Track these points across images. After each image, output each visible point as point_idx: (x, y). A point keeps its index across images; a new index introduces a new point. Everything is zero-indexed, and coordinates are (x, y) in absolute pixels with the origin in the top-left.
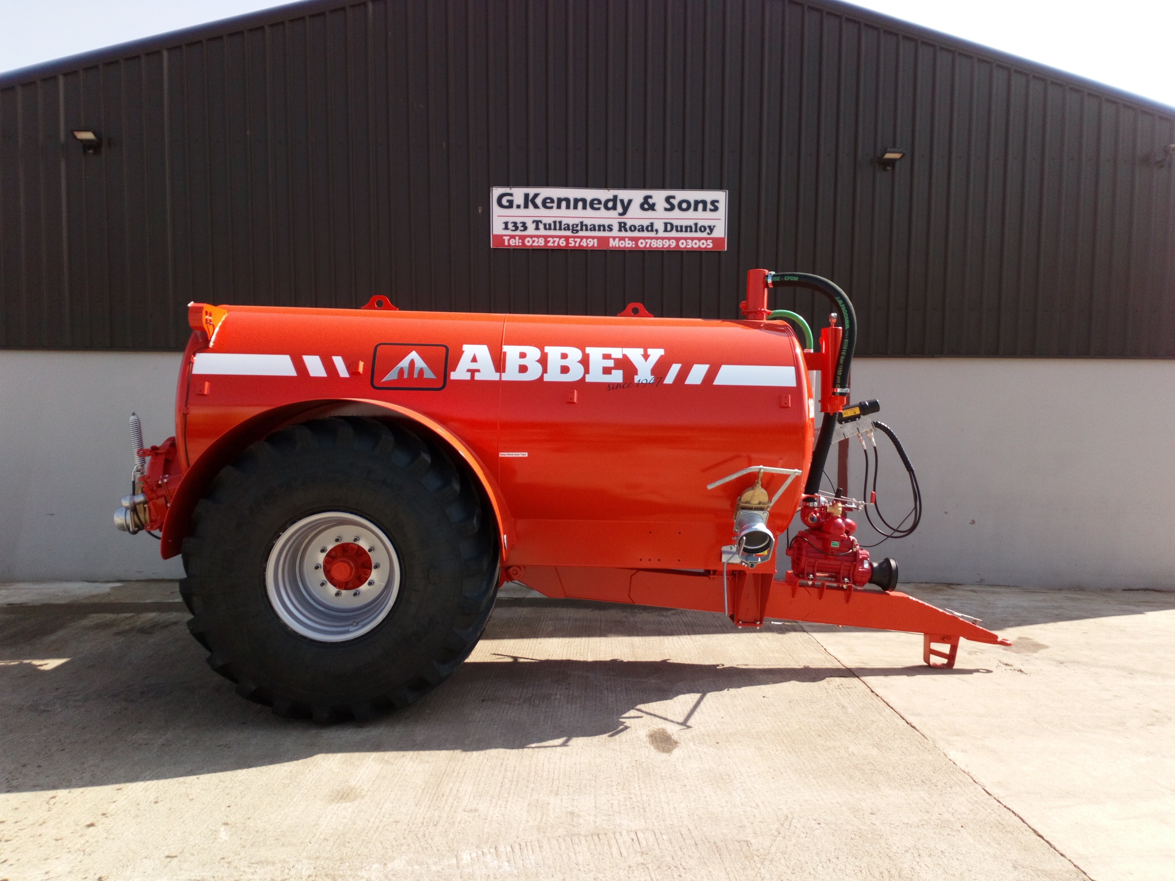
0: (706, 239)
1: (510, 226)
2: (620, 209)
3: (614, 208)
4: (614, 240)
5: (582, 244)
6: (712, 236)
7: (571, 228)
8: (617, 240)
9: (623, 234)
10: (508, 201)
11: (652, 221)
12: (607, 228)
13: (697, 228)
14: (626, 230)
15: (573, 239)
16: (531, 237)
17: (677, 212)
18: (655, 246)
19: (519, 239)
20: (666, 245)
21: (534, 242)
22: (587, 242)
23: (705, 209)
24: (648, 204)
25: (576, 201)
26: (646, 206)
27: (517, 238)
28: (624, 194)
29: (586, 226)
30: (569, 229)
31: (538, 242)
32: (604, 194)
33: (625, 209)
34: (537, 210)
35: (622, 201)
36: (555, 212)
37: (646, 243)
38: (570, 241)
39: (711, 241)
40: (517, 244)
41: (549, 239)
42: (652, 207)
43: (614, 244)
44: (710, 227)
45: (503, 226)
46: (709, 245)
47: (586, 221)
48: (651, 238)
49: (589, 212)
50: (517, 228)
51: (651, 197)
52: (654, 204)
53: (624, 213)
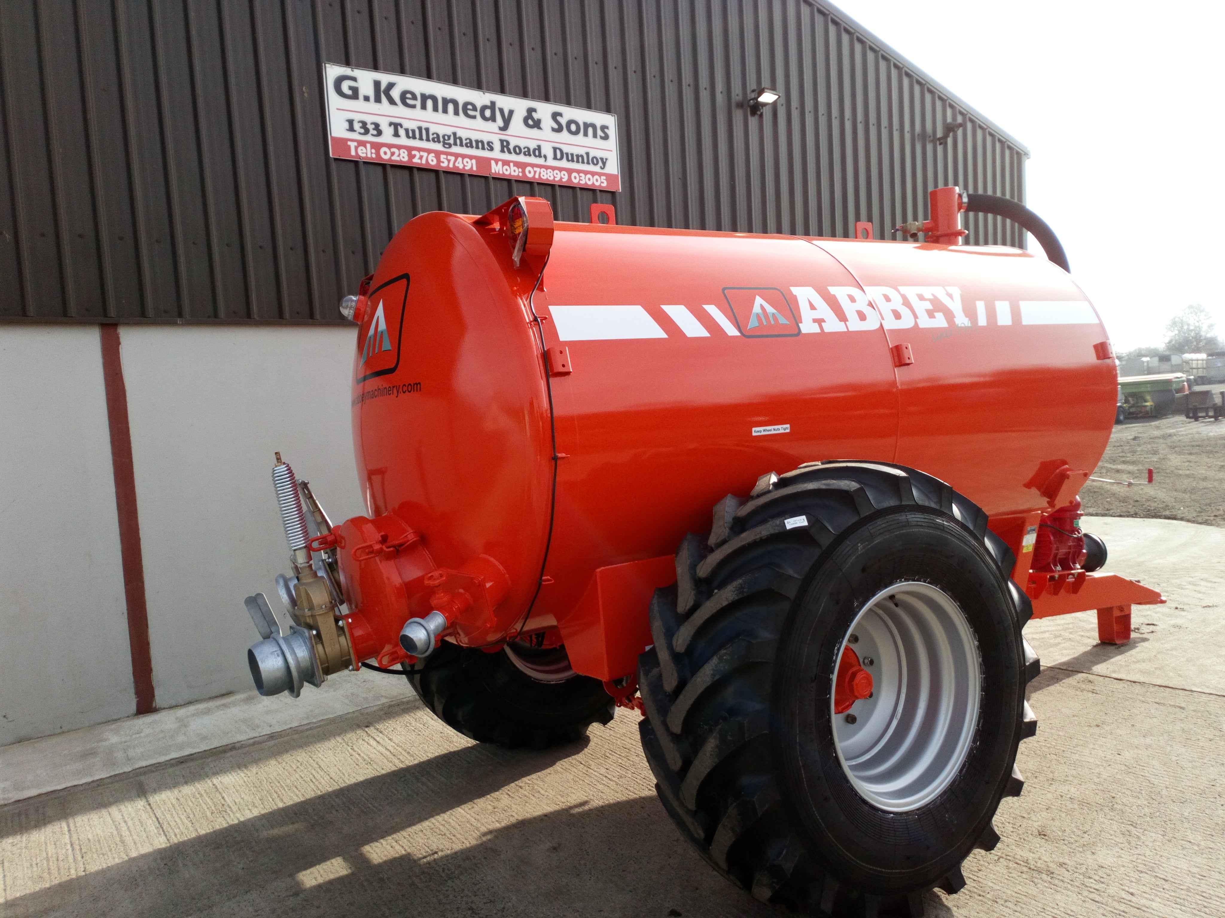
0: (600, 175)
1: (357, 126)
2: (500, 122)
3: (493, 119)
4: (497, 164)
5: (457, 164)
6: (606, 171)
7: (441, 139)
8: (500, 163)
9: (506, 156)
10: (350, 88)
11: (539, 143)
12: (486, 146)
13: (589, 159)
14: (510, 152)
15: (445, 156)
16: (390, 146)
17: (566, 135)
18: (545, 178)
19: (371, 148)
20: (558, 178)
21: (393, 154)
22: (463, 163)
23: (595, 135)
24: (533, 119)
25: (446, 102)
26: (530, 122)
27: (368, 146)
28: (505, 102)
29: (461, 139)
30: (439, 142)
31: (399, 155)
32: (480, 98)
33: (507, 122)
34: (393, 107)
35: (502, 111)
36: (417, 113)
37: (535, 172)
38: (442, 160)
39: (604, 178)
40: (369, 155)
41: (414, 152)
42: (537, 124)
43: (497, 169)
44: (602, 159)
45: (347, 125)
46: (603, 183)
47: (461, 133)
48: (540, 166)
49: (462, 120)
50: (367, 132)
51: (534, 110)
52: (539, 121)
53: (505, 128)
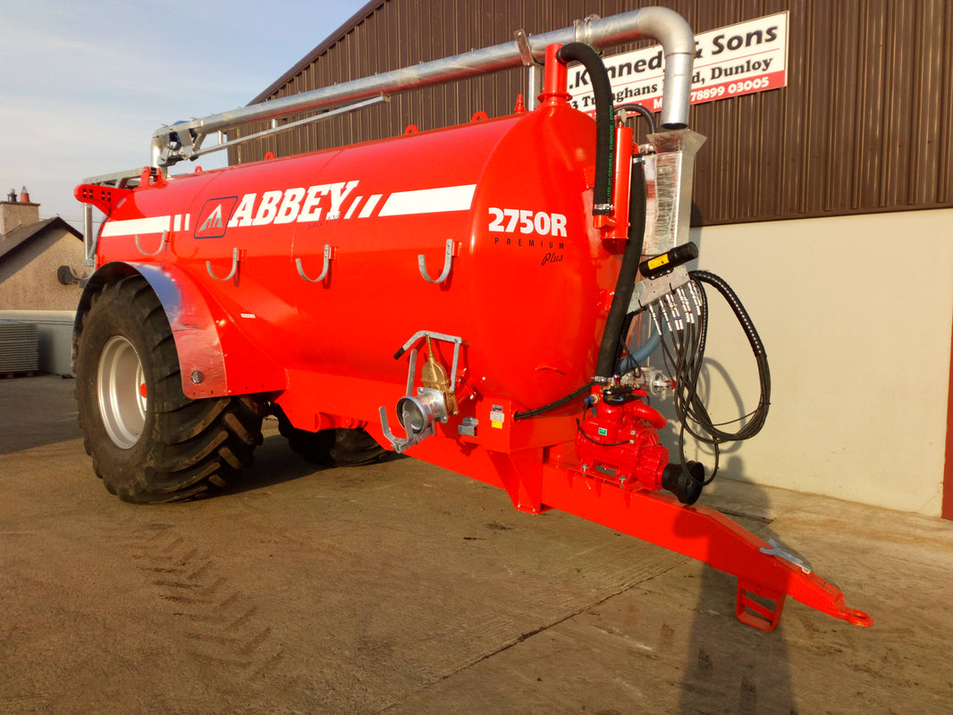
0: (760, 77)
3: (659, 65)
4: (658, 101)
6: (768, 71)
11: (698, 70)
12: (651, 89)
13: (750, 66)
17: (726, 53)
18: (701, 98)
20: (714, 95)
23: (759, 41)
24: (695, 51)
25: (622, 68)
29: (631, 91)
32: (648, 53)
39: (767, 78)
42: (699, 54)
43: (658, 105)
44: (765, 62)
46: (765, 83)
47: (631, 87)
48: (697, 90)
49: (634, 76)
51: (697, 43)
52: (701, 51)
